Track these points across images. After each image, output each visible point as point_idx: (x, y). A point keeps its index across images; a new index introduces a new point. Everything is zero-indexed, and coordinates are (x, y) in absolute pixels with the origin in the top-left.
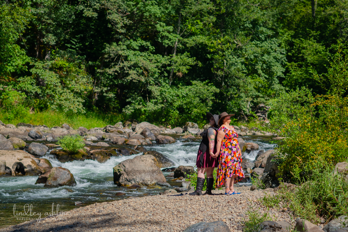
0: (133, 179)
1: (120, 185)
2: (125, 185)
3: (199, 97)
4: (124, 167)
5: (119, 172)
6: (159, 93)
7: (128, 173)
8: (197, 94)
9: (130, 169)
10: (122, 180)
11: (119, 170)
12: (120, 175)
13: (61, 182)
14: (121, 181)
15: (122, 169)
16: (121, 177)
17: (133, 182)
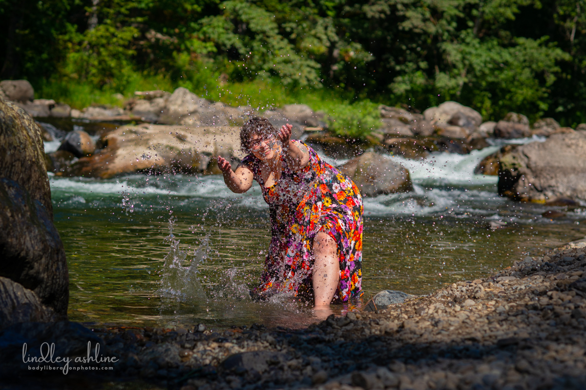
0: (550, 186)
1: (517, 199)
2: (530, 199)
3: (530, 67)
4: (526, 160)
5: (516, 169)
6: (459, 57)
7: (536, 173)
8: (528, 63)
9: (541, 164)
10: (522, 188)
11: (514, 164)
12: (519, 176)
13: (386, 186)
14: (520, 189)
15: (523, 164)
16: (520, 182)
17: (550, 194)
